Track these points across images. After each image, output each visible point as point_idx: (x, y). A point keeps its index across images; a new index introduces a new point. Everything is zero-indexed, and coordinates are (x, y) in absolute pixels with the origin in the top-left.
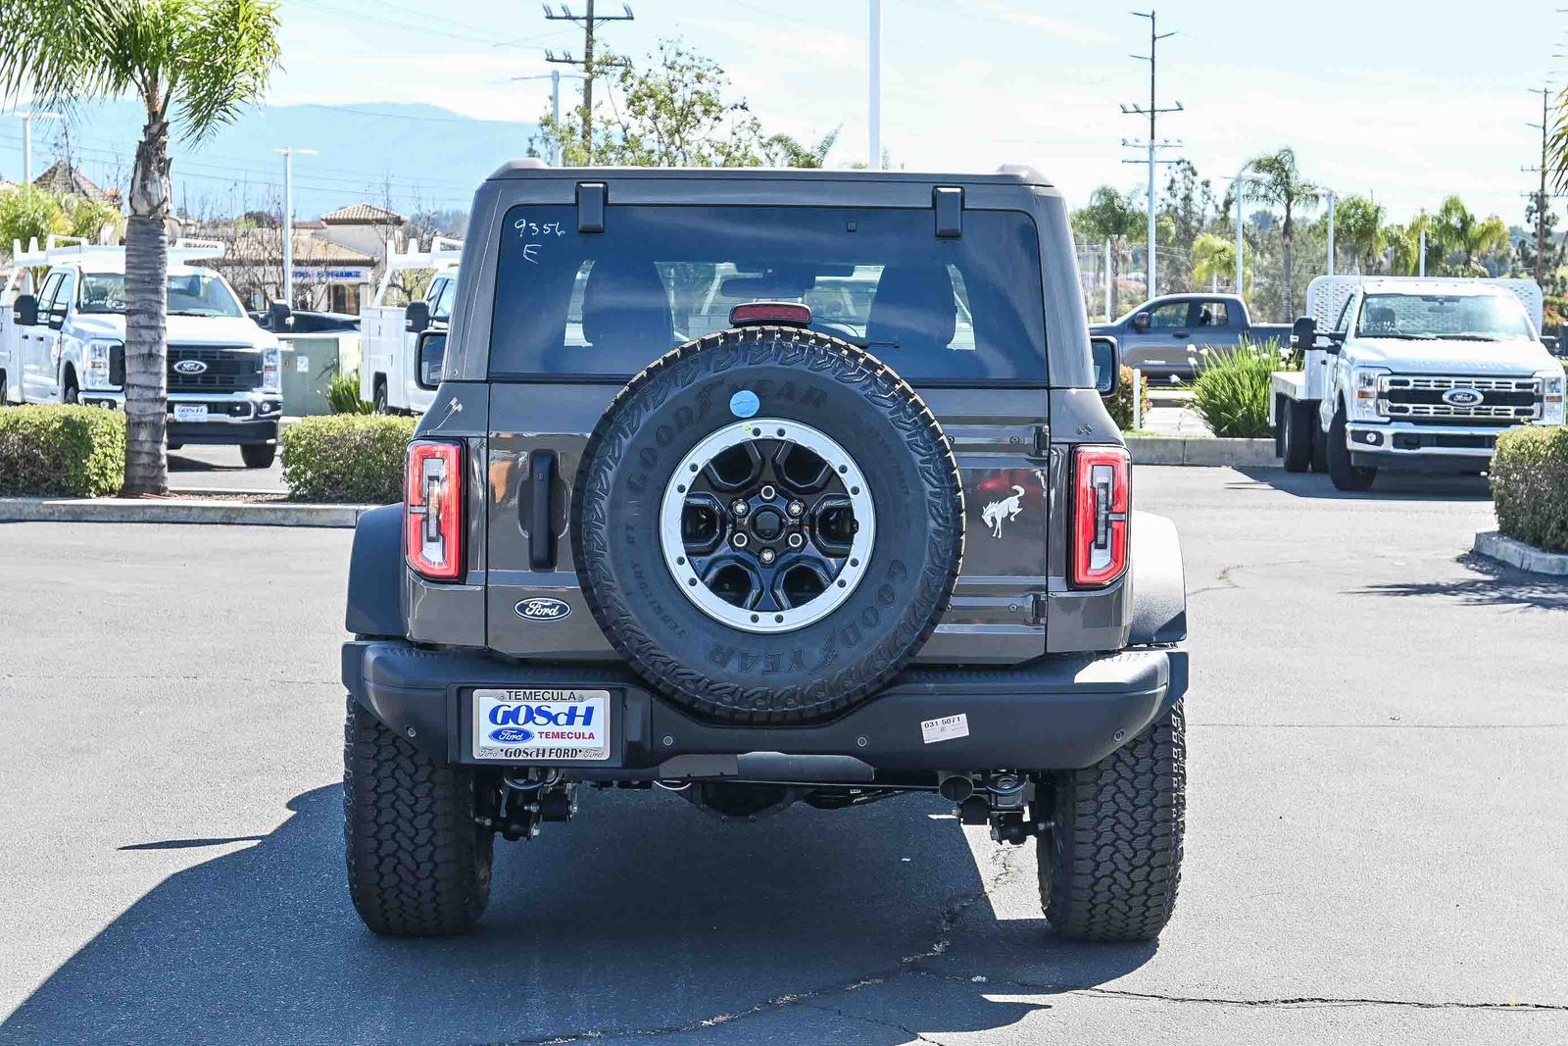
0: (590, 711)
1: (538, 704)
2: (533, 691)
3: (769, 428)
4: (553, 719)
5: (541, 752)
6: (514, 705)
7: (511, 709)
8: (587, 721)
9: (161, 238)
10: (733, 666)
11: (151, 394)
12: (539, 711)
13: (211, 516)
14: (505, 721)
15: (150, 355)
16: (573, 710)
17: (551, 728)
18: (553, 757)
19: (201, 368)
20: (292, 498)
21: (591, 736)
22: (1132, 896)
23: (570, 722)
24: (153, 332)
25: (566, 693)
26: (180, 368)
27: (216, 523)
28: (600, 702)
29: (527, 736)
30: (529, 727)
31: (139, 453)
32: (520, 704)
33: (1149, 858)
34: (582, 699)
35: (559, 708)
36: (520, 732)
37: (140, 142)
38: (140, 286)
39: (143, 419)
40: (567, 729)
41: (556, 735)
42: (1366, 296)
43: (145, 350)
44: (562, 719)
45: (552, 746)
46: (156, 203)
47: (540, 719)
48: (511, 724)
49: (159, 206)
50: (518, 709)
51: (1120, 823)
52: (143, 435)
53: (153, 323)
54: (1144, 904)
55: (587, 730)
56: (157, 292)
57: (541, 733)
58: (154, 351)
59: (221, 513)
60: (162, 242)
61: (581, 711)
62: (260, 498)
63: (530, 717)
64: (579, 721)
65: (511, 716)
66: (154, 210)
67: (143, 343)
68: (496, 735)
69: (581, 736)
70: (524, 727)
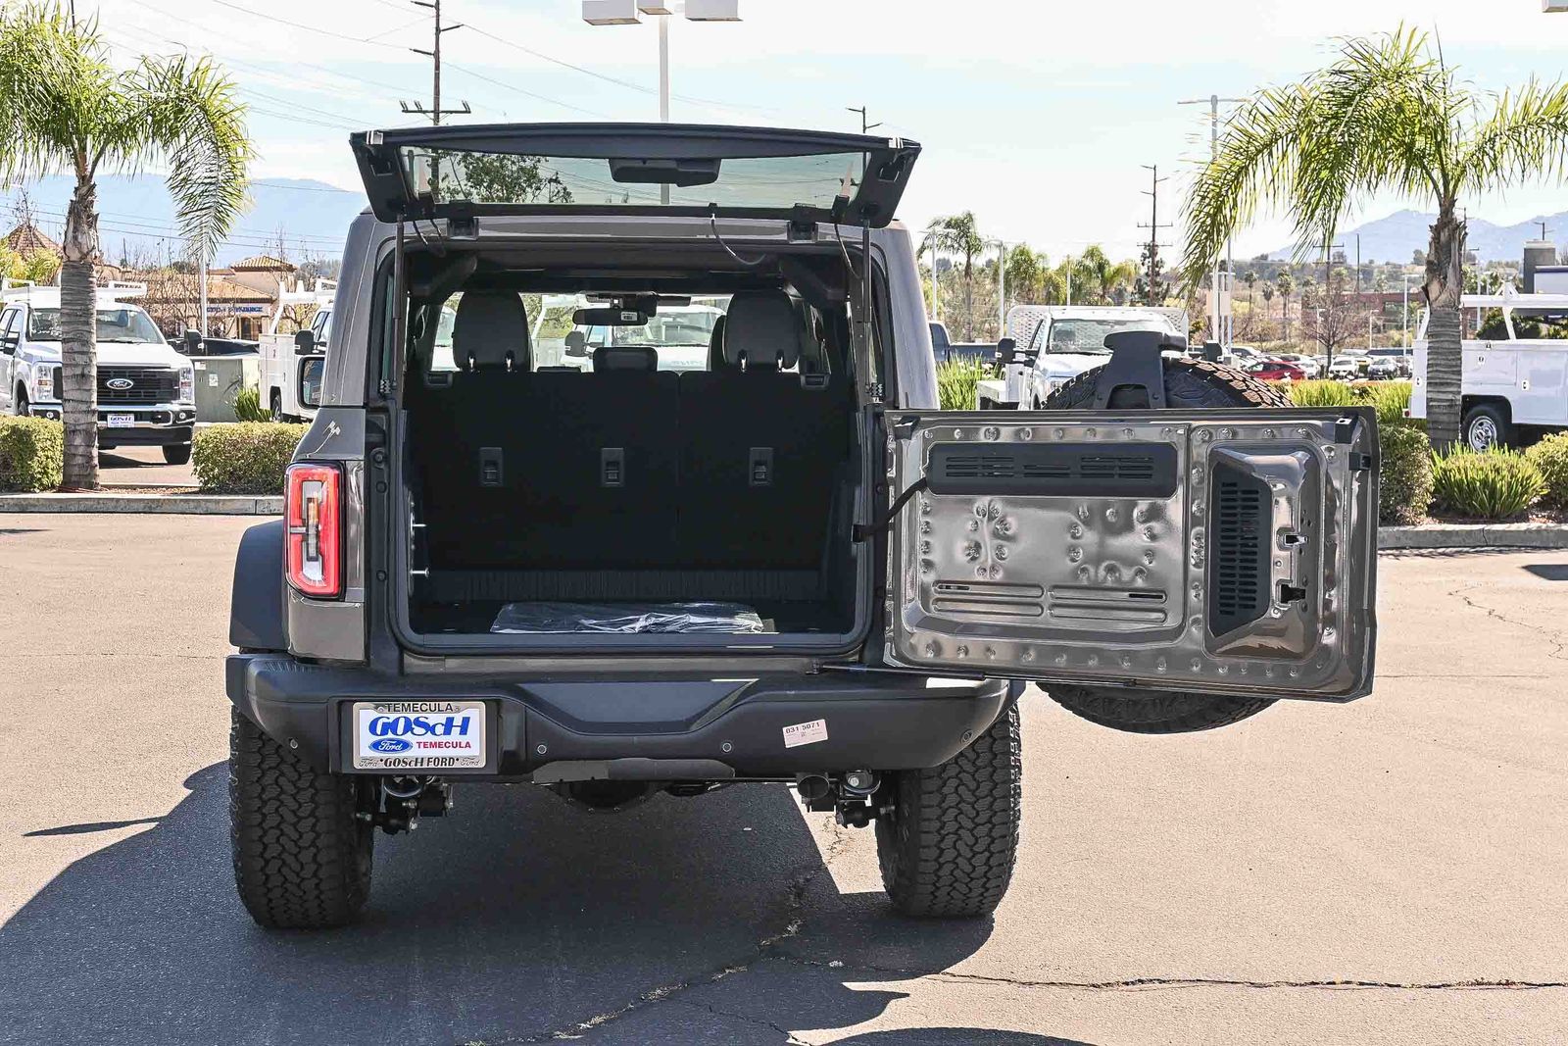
0: (466, 721)
1: (416, 715)
2: (411, 703)
4: (431, 729)
5: (419, 760)
6: (393, 716)
7: (391, 721)
8: (464, 731)
9: (91, 279)
11: (84, 407)
12: (417, 722)
13: (135, 506)
14: (384, 732)
15: (83, 375)
16: (450, 721)
17: (429, 738)
18: (432, 765)
19: (129, 384)
20: (201, 491)
21: (468, 745)
22: (972, 879)
23: (447, 732)
24: (85, 357)
25: (443, 705)
26: (111, 385)
27: (140, 513)
28: (475, 713)
29: (406, 745)
30: (408, 737)
31: (75, 455)
32: (398, 715)
33: (989, 845)
34: (458, 710)
35: (436, 719)
36: (399, 742)
37: (72, 201)
38: (73, 319)
39: (78, 428)
40: (444, 739)
41: (433, 745)
42: (1053, 321)
43: (78, 371)
44: (440, 729)
45: (430, 755)
46: (85, 251)
47: (418, 730)
48: (390, 735)
49: (88, 253)
50: (397, 720)
51: (962, 813)
52: (78, 441)
53: (85, 349)
54: (983, 886)
55: (463, 739)
56: (88, 323)
57: (419, 743)
58: (86, 372)
59: (142, 505)
60: (91, 282)
61: (458, 721)
62: (176, 490)
63: (408, 728)
64: (456, 731)
65: (392, 727)
66: (84, 256)
67: (76, 365)
68: (376, 746)
69: (458, 745)
70: (403, 738)
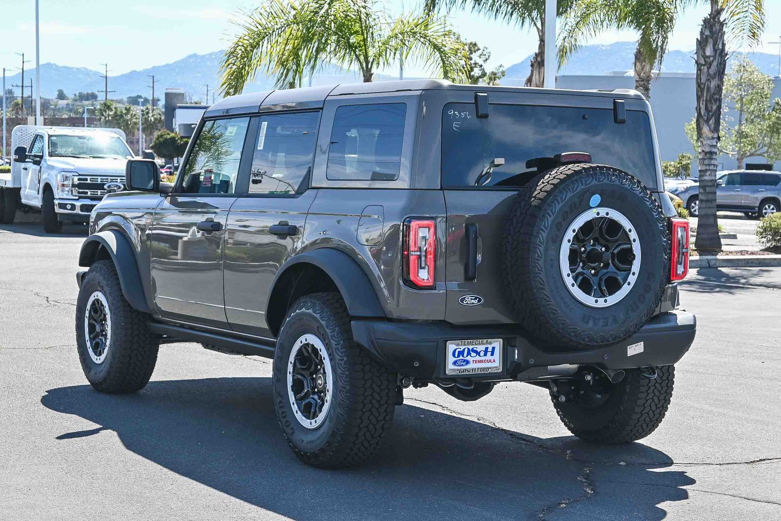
0: (494, 348)
1: (473, 347)
2: (471, 340)
3: (603, 212)
4: (478, 353)
5: (474, 370)
6: (462, 348)
7: (461, 350)
8: (492, 354)
10: (591, 324)
12: (473, 351)
14: (459, 356)
16: (487, 348)
17: (478, 358)
18: (479, 372)
21: (494, 361)
23: (485, 355)
25: (485, 341)
28: (497, 344)
29: (468, 362)
30: (469, 358)
32: (464, 347)
34: (491, 343)
35: (481, 348)
36: (465, 361)
40: (484, 358)
41: (480, 362)
44: (482, 354)
45: (478, 367)
47: (473, 354)
48: (461, 357)
50: (464, 349)
55: (492, 358)
57: (473, 361)
61: (490, 349)
63: (469, 354)
64: (489, 354)
65: (461, 353)
68: (455, 363)
69: (490, 361)
70: (467, 358)
